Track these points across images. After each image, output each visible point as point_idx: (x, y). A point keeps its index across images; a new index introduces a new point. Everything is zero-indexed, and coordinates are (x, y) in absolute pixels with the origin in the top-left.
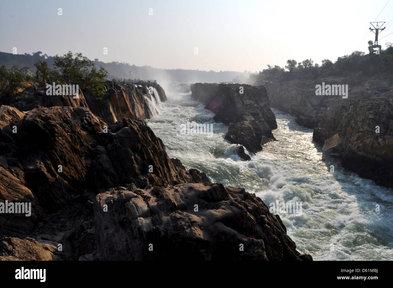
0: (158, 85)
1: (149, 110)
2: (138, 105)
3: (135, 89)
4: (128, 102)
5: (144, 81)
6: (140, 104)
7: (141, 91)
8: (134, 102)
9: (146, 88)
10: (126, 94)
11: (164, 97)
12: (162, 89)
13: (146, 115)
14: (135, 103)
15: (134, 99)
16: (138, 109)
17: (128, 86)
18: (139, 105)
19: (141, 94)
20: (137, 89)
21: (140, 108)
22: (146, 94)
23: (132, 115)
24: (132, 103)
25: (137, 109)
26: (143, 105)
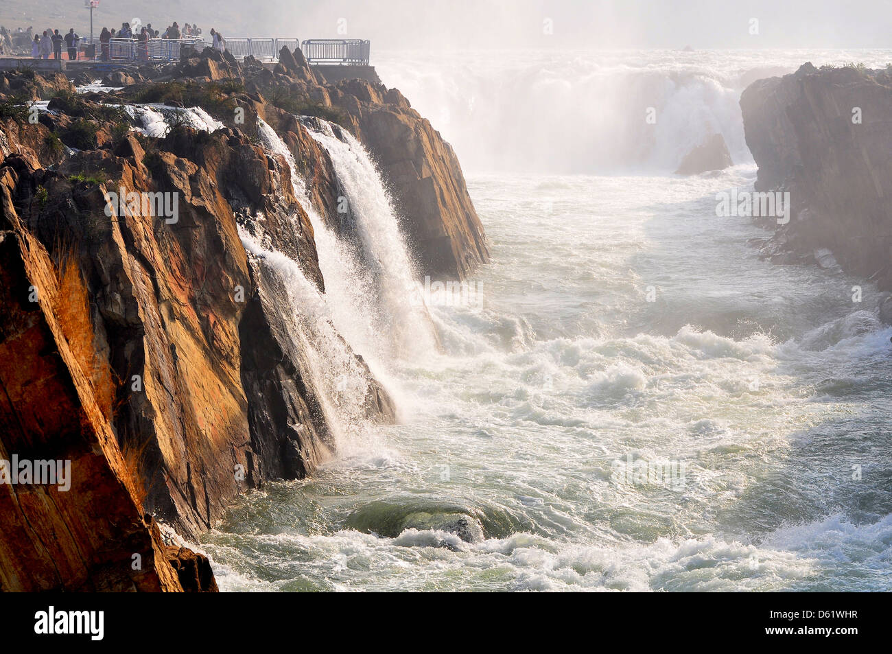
0: (393, 97)
1: (287, 382)
2: (177, 331)
3: (139, 153)
4: (74, 356)
5: (241, 58)
6: (195, 323)
7: (210, 179)
8: (131, 302)
9: (257, 135)
10: (58, 269)
11: (450, 224)
12: (435, 136)
13: (264, 429)
14: (148, 313)
15: (130, 263)
16: (177, 374)
17: (65, 119)
18: (189, 328)
19: (202, 211)
20: (170, 159)
21: (193, 359)
22: (259, 203)
23: (122, 490)
24: (117, 310)
25: (165, 372)
26: (229, 333)
